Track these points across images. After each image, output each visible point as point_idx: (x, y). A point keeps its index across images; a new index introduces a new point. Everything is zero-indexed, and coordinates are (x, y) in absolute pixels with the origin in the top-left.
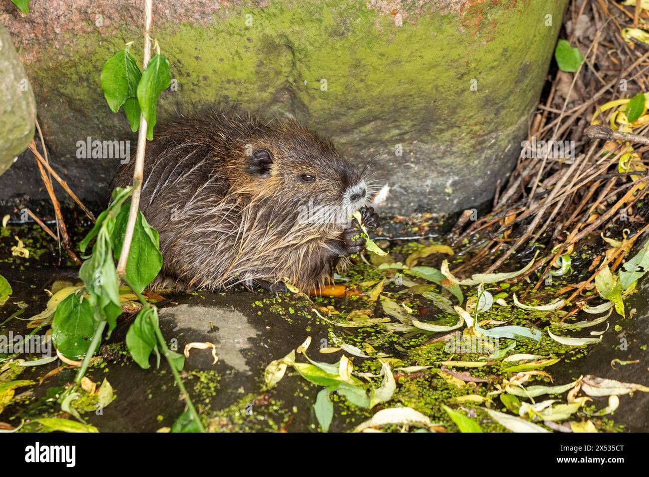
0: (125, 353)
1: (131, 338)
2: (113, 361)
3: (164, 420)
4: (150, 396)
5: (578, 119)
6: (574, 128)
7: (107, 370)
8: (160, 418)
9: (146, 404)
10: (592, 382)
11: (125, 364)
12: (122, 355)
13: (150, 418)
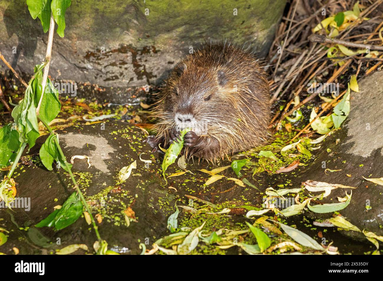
0: (35, 161)
1: (43, 153)
2: (28, 165)
3: (58, 201)
4: (50, 187)
5: (306, 26)
6: (304, 31)
7: (24, 171)
8: (56, 200)
9: (48, 192)
10: (311, 184)
11: (35, 168)
12: (33, 162)
13: (50, 200)
